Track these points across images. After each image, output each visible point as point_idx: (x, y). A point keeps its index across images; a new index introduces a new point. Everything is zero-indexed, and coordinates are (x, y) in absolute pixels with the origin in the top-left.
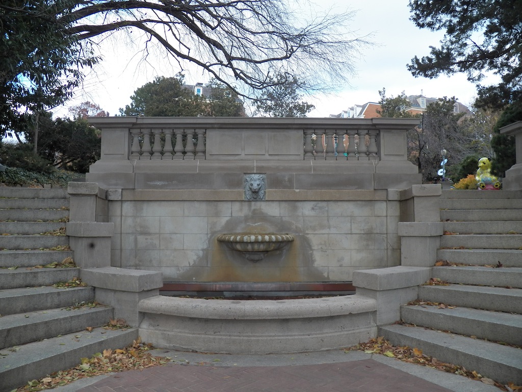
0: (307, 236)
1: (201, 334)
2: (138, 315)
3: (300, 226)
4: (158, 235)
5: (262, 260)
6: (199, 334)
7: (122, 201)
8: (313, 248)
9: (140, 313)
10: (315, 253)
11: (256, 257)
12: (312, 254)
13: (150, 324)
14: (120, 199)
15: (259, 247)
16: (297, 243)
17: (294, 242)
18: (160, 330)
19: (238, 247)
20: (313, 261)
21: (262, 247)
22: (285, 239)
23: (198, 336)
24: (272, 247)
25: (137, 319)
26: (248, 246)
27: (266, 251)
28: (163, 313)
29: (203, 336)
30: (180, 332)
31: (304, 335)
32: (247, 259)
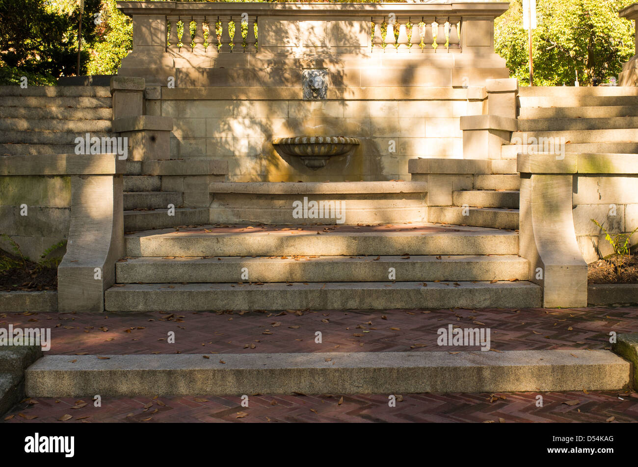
0: (375, 140)
1: (268, 209)
2: (208, 196)
3: (367, 129)
4: (205, 139)
5: (323, 166)
6: (266, 209)
7: (161, 100)
8: (381, 154)
9: (210, 194)
10: (383, 159)
11: (316, 163)
12: (380, 160)
13: (220, 204)
14: (159, 98)
15: (320, 149)
16: (364, 148)
17: (360, 147)
18: (230, 208)
19: (297, 150)
20: (382, 169)
21: (323, 149)
22: (349, 141)
23: (265, 210)
24: (335, 150)
25: (208, 199)
26: (307, 148)
27: (328, 156)
28: (233, 192)
29: (270, 210)
30: (249, 208)
31: (359, 209)
32: (307, 166)
